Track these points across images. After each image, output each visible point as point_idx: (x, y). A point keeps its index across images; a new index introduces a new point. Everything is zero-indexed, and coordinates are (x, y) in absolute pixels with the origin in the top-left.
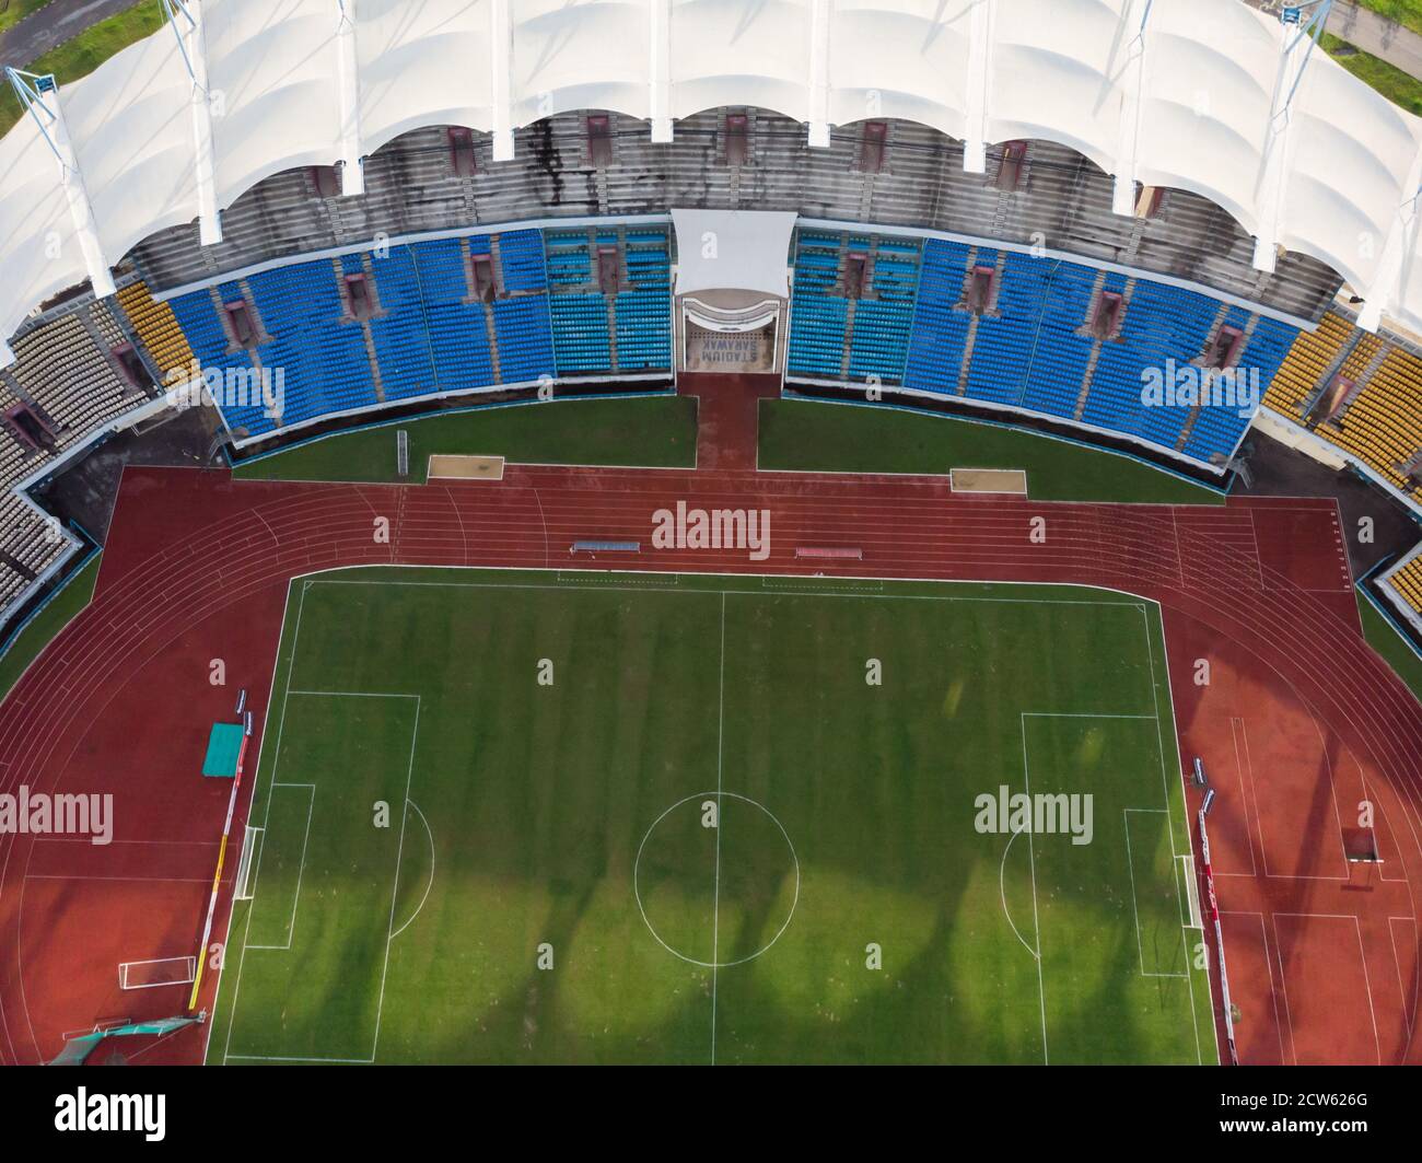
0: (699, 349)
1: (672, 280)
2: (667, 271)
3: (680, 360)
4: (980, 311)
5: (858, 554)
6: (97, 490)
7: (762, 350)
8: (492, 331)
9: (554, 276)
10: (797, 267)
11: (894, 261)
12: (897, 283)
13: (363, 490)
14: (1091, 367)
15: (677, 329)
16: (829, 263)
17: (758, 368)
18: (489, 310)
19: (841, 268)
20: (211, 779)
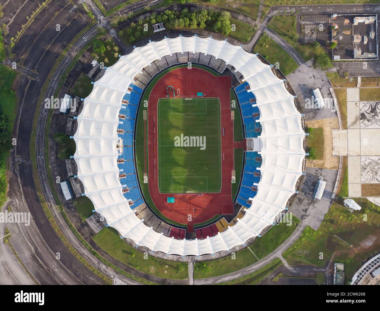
0: (249, 141)
3: (248, 139)
4: (254, 174)
5: (224, 160)
6: (228, 73)
7: (250, 148)
8: (250, 116)
11: (260, 164)
12: (257, 164)
13: (230, 104)
14: (248, 187)
15: (251, 138)
16: (258, 156)
17: (247, 148)
18: (252, 116)
20: (197, 93)
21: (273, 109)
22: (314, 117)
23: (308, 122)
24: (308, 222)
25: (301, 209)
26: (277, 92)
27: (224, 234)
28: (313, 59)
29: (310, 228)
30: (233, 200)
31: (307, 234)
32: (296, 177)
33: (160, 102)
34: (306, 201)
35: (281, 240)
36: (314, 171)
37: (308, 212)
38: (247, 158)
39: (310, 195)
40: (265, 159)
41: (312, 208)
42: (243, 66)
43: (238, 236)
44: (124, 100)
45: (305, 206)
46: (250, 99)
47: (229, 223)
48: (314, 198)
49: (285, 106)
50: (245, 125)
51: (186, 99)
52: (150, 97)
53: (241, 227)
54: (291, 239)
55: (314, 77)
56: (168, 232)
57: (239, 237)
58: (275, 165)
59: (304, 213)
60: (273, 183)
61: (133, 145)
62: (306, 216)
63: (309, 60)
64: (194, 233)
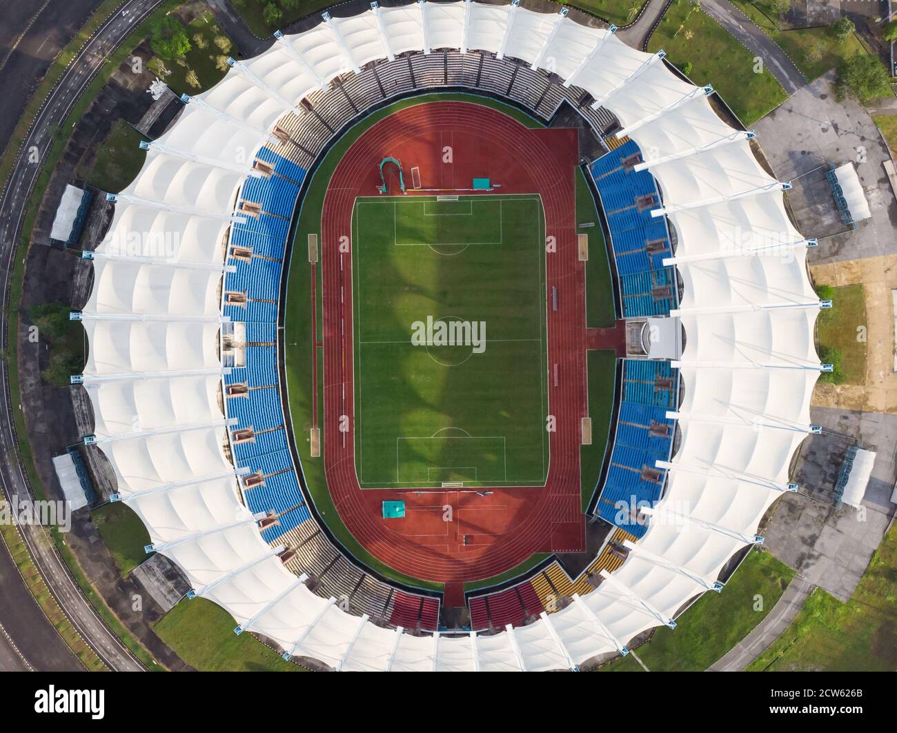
0: (635, 327)
1: (660, 316)
2: (662, 314)
3: (630, 320)
4: (652, 429)
5: (556, 384)
6: (568, 121)
7: (636, 350)
8: (636, 251)
9: (658, 272)
10: (666, 362)
11: (670, 398)
12: (661, 399)
13: (573, 213)
14: (632, 469)
15: (641, 319)
16: (668, 375)
17: (628, 349)
18: (644, 249)
19: (667, 378)
20: (472, 181)
21: (718, 224)
22: (836, 253)
23: (816, 268)
24: (819, 576)
25: (795, 537)
26: (727, 172)
27: (560, 617)
28: (831, 72)
29: (824, 594)
30: (584, 511)
31: (818, 614)
32: (790, 440)
33: (360, 206)
34: (813, 513)
35: (736, 629)
36: (837, 419)
37: (817, 546)
38: (628, 380)
39: (825, 493)
40: (694, 384)
41: (832, 534)
42: (618, 92)
43: (603, 625)
44: (249, 203)
45: (808, 526)
46: (638, 198)
47: (573, 580)
48: (836, 503)
49: (754, 214)
50: (621, 277)
51: (440, 198)
52: (329, 191)
53: (612, 599)
54: (767, 628)
55: (836, 127)
56: (386, 607)
57: (605, 628)
58: (725, 403)
59: (805, 549)
60: (716, 462)
61: (275, 341)
62: (810, 556)
63: (819, 75)
64: (464, 610)
